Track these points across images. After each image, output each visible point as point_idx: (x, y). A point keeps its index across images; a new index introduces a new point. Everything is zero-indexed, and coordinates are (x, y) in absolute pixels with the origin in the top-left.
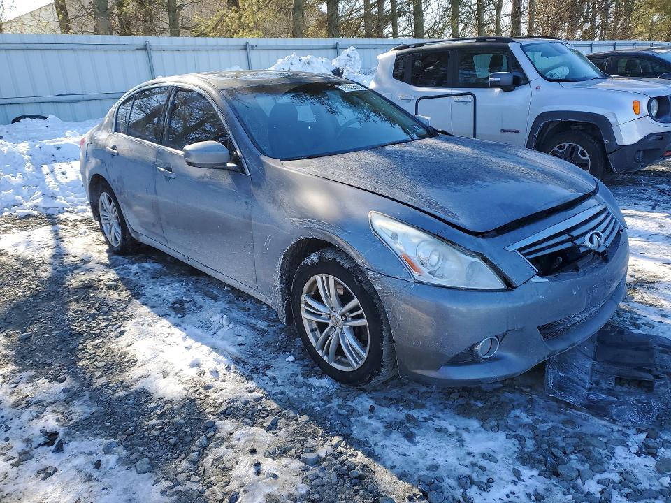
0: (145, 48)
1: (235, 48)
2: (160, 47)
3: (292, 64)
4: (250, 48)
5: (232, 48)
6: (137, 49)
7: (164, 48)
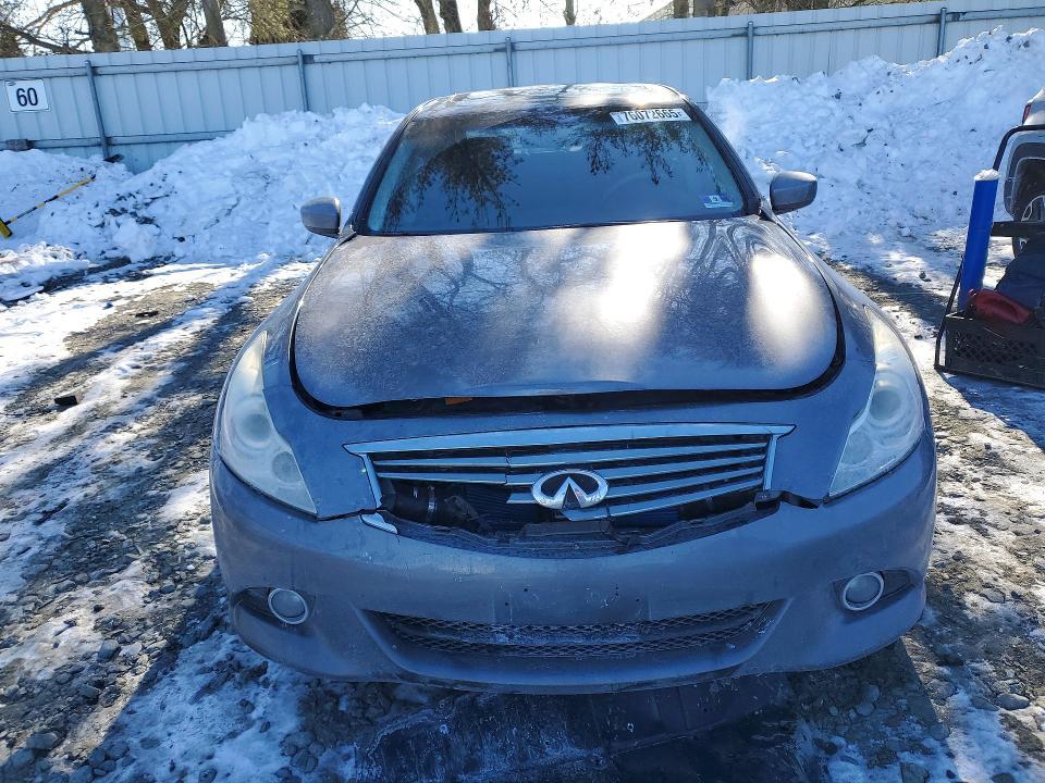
0: (747, 33)
1: (916, 20)
2: (770, 31)
3: (986, 47)
4: (949, 17)
5: (910, 21)
6: (734, 36)
7: (778, 30)
